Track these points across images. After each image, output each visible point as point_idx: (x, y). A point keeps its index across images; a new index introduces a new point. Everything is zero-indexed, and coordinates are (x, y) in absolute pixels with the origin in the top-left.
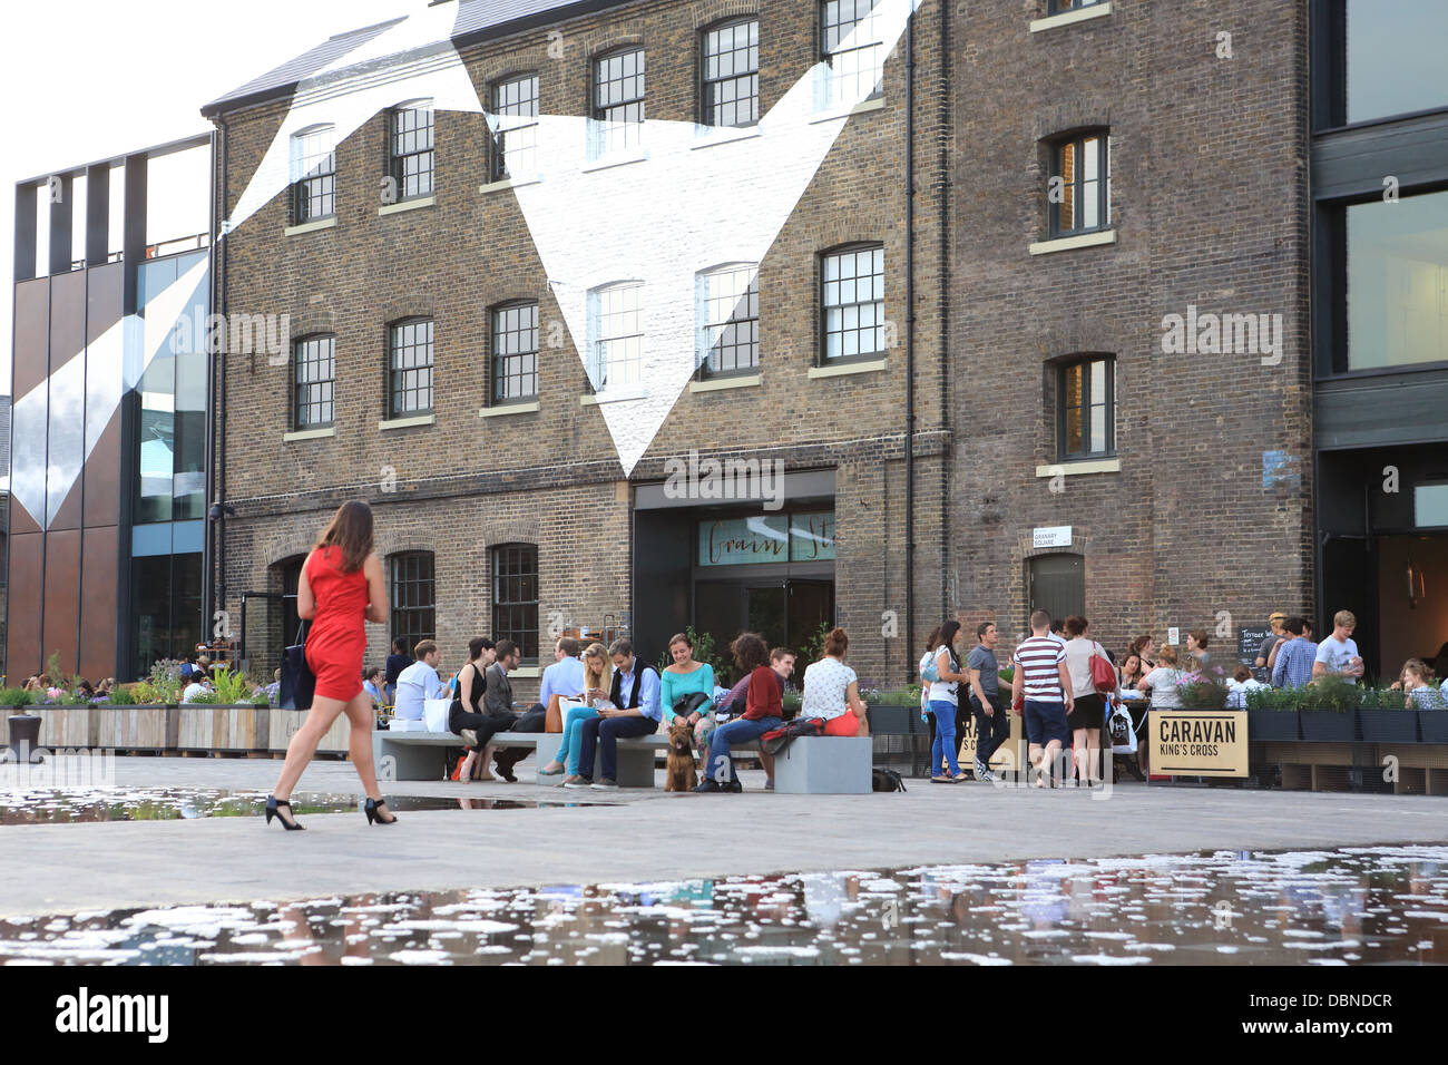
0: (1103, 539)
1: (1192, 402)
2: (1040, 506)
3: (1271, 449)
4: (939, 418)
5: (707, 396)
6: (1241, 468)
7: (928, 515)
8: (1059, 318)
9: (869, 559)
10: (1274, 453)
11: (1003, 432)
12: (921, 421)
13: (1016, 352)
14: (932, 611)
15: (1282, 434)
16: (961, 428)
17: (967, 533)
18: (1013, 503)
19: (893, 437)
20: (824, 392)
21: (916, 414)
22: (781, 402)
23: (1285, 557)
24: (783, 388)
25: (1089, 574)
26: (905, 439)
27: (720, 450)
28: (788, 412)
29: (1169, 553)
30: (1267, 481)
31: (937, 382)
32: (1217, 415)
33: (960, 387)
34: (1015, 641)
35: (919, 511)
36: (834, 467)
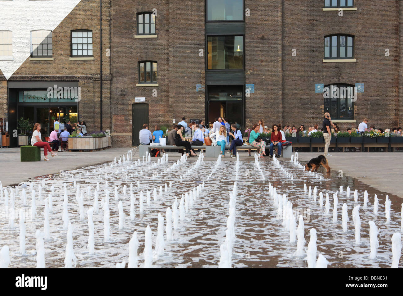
0: (154, 100)
1: (179, 73)
2: (137, 93)
3: (198, 84)
4: (109, 72)
5: (35, 61)
6: (191, 87)
7: (106, 93)
8: (142, 52)
9: (89, 103)
10: (199, 85)
11: (127, 76)
12: (104, 72)
13: (130, 59)
14: (107, 115)
15: (201, 81)
16: (114, 74)
17: (116, 98)
18: (129, 92)
19: (96, 75)
20: (74, 63)
21: (102, 70)
22: (60, 65)
23: (201, 106)
24: (61, 61)
25: (150, 108)
26: (100, 76)
27: (40, 75)
28: (62, 67)
29: (173, 104)
30: (197, 90)
31: (109, 64)
32: (185, 76)
33: (114, 65)
34: (130, 122)
35: (103, 92)
36: (78, 81)
